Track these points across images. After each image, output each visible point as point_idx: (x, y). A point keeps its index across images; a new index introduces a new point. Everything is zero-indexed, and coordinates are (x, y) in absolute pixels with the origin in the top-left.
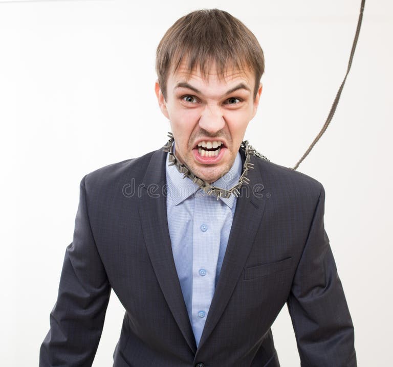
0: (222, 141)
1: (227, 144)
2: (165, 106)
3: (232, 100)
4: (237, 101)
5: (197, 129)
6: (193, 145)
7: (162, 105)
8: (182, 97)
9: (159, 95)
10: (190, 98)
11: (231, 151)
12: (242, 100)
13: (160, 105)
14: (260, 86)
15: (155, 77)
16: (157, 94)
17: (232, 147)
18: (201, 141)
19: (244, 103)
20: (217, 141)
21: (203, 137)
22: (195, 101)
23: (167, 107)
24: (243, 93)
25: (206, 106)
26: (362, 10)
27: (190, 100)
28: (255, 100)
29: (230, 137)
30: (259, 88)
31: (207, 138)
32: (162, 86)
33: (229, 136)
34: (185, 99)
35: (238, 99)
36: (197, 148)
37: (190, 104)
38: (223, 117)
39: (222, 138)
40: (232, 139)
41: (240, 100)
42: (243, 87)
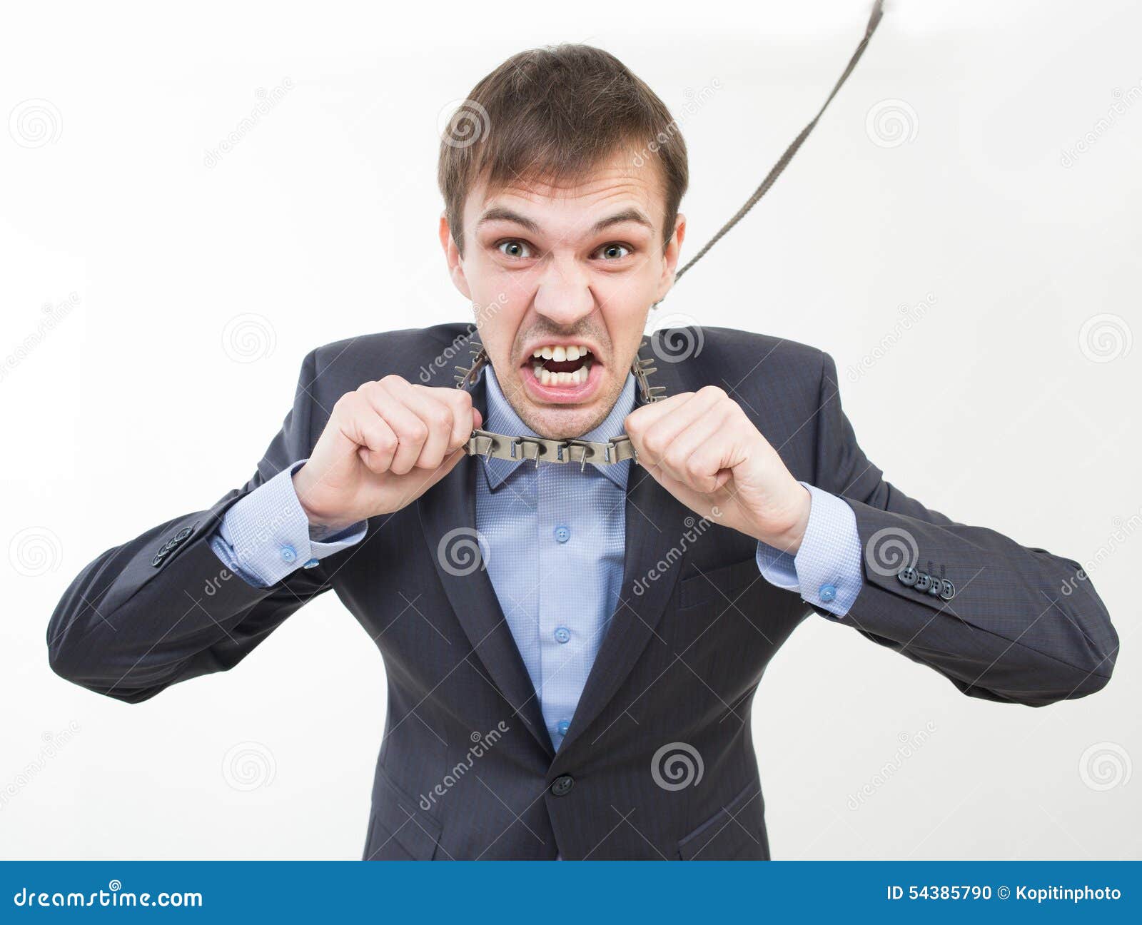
0: (588, 347)
1: (602, 353)
2: (461, 271)
3: (612, 248)
4: (623, 252)
5: (530, 317)
6: (522, 356)
7: (456, 269)
8: (495, 244)
9: (449, 245)
10: (515, 245)
11: (611, 371)
12: (633, 248)
13: (451, 268)
16: (445, 244)
17: (613, 361)
18: (541, 348)
19: (638, 256)
20: (579, 346)
21: (543, 337)
22: (525, 253)
23: (465, 274)
24: (633, 231)
25: (551, 263)
27: (515, 252)
28: (667, 251)
29: (608, 338)
30: (677, 225)
31: (554, 339)
32: (454, 225)
33: (605, 335)
34: (503, 248)
35: (624, 247)
36: (532, 362)
37: (513, 261)
38: (590, 288)
39: (589, 340)
40: (611, 341)
41: (629, 250)
42: (634, 217)
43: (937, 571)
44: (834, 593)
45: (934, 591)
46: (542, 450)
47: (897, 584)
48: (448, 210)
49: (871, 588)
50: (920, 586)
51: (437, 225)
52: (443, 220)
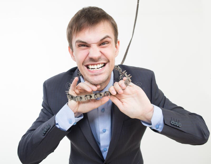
42: (108, 37)
43: (178, 121)
44: (159, 127)
45: (178, 125)
46: (91, 97)
47: (171, 124)
49: (165, 125)
50: (175, 125)
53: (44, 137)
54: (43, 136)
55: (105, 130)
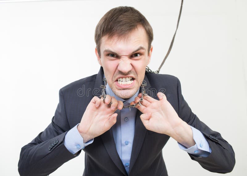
3: (136, 55)
6: (115, 79)
8: (108, 54)
9: (97, 55)
13: (98, 60)
14: (151, 47)
15: (95, 45)
19: (142, 56)
21: (120, 76)
23: (101, 61)
24: (142, 51)
26: (182, 4)
27: (112, 56)
28: (149, 54)
29: (136, 73)
30: (151, 48)
32: (98, 50)
34: (110, 55)
35: (139, 54)
37: (112, 58)
38: (131, 64)
40: (137, 75)
41: (140, 54)
48: (97, 47)
51: (94, 50)
52: (96, 49)
53: (50, 152)
54: (50, 150)
55: (128, 142)
